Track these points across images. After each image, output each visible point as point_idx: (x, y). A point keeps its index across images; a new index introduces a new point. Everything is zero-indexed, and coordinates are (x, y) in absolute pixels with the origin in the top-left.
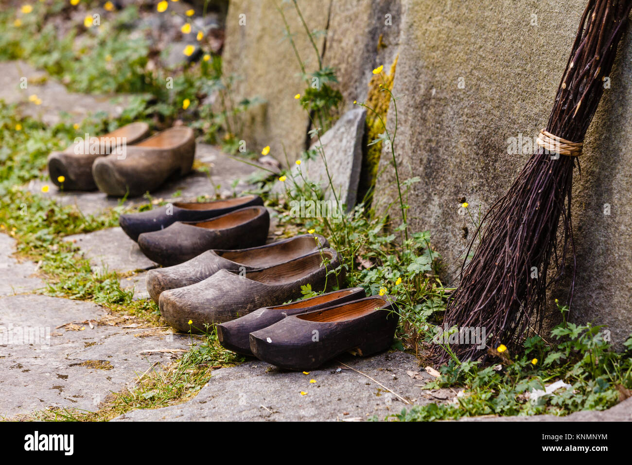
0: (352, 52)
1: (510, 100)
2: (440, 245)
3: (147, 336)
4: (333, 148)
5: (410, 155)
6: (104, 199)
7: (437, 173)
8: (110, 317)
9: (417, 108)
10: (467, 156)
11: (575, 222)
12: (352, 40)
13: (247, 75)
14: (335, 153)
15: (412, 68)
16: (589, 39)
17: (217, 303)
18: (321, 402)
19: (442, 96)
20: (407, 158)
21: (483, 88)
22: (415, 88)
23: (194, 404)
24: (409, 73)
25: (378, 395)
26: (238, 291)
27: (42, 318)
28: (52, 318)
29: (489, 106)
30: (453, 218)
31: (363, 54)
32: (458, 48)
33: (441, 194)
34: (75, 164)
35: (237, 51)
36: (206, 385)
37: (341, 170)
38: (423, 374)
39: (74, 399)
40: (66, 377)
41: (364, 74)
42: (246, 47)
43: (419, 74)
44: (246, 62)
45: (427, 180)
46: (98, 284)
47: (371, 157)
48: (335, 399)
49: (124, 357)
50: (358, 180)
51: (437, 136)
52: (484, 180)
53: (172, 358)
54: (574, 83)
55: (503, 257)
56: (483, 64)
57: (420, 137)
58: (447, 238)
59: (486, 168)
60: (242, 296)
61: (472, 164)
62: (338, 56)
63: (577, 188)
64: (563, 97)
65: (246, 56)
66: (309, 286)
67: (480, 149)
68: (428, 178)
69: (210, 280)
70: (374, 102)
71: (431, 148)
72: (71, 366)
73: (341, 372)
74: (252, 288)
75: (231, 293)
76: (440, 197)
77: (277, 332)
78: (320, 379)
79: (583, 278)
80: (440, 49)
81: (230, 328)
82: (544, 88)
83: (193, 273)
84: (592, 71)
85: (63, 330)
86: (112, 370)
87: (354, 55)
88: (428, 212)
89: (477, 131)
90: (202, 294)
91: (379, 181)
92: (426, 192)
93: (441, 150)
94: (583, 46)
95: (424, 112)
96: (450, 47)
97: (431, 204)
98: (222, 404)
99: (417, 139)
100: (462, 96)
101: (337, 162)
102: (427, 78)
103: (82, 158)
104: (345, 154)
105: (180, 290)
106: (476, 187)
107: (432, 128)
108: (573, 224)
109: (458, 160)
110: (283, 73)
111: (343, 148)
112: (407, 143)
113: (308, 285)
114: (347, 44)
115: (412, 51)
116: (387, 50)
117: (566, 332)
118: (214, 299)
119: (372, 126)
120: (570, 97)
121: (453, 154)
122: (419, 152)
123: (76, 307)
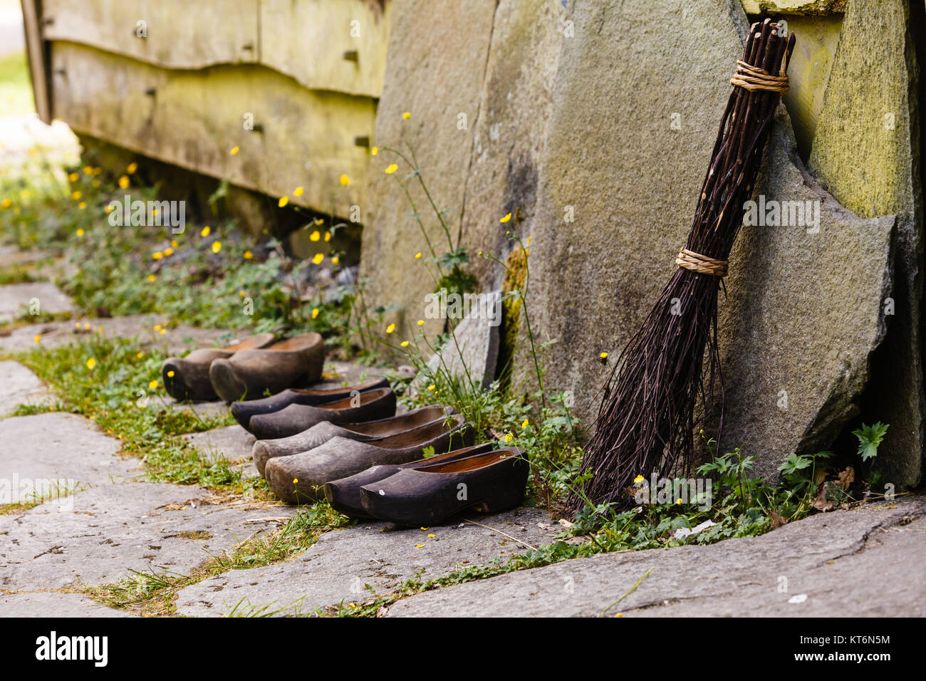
0: (488, 232)
1: (651, 239)
2: (581, 413)
3: (254, 509)
4: (468, 335)
5: (548, 323)
6: (223, 406)
7: (577, 335)
8: (215, 497)
9: (554, 271)
10: (608, 309)
11: (722, 355)
12: (488, 220)
13: (383, 286)
14: (471, 339)
15: (548, 229)
16: (729, 142)
17: (329, 469)
18: (439, 553)
19: (580, 252)
20: (545, 327)
21: (622, 233)
22: (551, 251)
23: (297, 562)
24: (546, 237)
25: (503, 544)
26: (353, 456)
27: (141, 501)
28: (151, 501)
29: (629, 251)
30: (594, 380)
31: (499, 232)
32: (595, 197)
33: (580, 359)
34: (191, 370)
35: (373, 264)
36: (313, 545)
37: (477, 355)
38: (556, 526)
39: (166, 566)
40: (159, 548)
41: (500, 253)
42: (382, 257)
43: (556, 234)
44: (382, 272)
45: (566, 346)
46: (205, 470)
47: (509, 341)
48: (454, 550)
49: (226, 527)
50: (495, 364)
51: (575, 296)
52: (625, 332)
53: (278, 526)
54: (715, 192)
55: (642, 390)
56: (622, 207)
57: (557, 302)
58: (588, 403)
59: (627, 319)
60: (357, 460)
61: (613, 318)
62: (474, 241)
63: (724, 317)
64: (703, 210)
65: (382, 267)
66: (432, 449)
67: (620, 299)
68: (567, 344)
69: (322, 447)
70: (511, 281)
71: (569, 310)
72: (165, 538)
73: (463, 527)
74: (368, 453)
75: (345, 458)
76: (580, 362)
77: (390, 484)
78: (439, 533)
79: (733, 414)
80: (577, 202)
81: (340, 485)
82: (686, 217)
83: (305, 443)
84: (734, 178)
85: (162, 510)
86: (210, 540)
87: (490, 236)
88: (569, 380)
89: (617, 280)
90: (312, 460)
91: (517, 359)
92: (565, 359)
93: (580, 310)
94: (724, 152)
95: (562, 273)
96: (587, 198)
97: (571, 370)
98: (328, 560)
99: (555, 305)
100: (600, 247)
101: (473, 348)
102: (563, 237)
103: (199, 364)
104: (481, 338)
105: (289, 457)
106: (617, 341)
107: (570, 289)
108: (720, 358)
109: (598, 317)
110: (418, 275)
111: (479, 333)
112: (545, 311)
113: (431, 447)
114: (483, 226)
115: (547, 212)
116: (524, 223)
117: (714, 466)
118: (326, 465)
119: (510, 307)
120: (711, 209)
121: (592, 311)
122: (557, 318)
123: (179, 490)
